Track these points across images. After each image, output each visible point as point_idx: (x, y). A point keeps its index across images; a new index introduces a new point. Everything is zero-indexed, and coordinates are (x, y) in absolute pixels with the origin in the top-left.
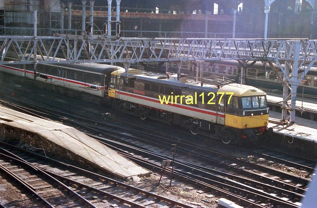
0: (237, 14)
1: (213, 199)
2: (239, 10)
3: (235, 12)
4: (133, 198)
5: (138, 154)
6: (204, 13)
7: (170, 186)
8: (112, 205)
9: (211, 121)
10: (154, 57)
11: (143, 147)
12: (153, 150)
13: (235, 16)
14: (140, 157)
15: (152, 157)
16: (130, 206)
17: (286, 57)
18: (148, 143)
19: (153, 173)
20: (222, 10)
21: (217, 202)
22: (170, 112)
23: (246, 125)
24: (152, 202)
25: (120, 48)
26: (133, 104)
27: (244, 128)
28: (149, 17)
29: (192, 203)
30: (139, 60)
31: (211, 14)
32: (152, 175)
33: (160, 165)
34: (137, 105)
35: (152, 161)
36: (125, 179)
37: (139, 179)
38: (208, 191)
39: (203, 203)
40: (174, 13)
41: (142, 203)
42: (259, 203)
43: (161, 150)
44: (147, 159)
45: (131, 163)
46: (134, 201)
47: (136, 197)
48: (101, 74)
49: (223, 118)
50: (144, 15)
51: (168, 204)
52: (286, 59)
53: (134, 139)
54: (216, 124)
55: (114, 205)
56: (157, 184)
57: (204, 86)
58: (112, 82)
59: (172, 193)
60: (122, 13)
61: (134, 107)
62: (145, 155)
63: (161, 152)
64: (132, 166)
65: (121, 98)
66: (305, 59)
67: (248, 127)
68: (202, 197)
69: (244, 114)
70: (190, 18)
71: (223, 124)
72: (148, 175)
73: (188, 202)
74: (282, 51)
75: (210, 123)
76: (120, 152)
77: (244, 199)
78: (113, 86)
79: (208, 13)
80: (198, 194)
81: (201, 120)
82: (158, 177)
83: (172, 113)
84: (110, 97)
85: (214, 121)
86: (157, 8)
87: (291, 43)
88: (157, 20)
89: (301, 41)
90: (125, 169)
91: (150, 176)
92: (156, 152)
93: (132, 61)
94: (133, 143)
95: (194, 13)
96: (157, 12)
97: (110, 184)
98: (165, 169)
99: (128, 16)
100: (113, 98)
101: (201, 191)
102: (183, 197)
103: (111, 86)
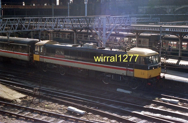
0: (70, 5)
1: (64, 107)
2: (70, 2)
3: (69, 3)
4: (17, 112)
5: (18, 86)
6: (51, 4)
7: (39, 103)
8: (5, 117)
9: (122, 74)
10: (24, 29)
11: (21, 82)
12: (27, 83)
13: (69, 6)
14: (20, 88)
15: (27, 87)
16: (16, 116)
17: (99, 26)
18: (24, 80)
19: (28, 96)
20: (61, 3)
21: (67, 109)
22: (87, 69)
23: (150, 76)
24: (29, 113)
25: (3, 26)
26: (55, 64)
27: (149, 78)
28: (19, 7)
29: (53, 111)
30: (16, 31)
31: (55, 5)
32: (28, 97)
33: (32, 91)
34: (59, 65)
35: (27, 90)
36: (12, 101)
37: (20, 100)
38: (61, 103)
39: (58, 110)
40: (34, 5)
41: (23, 114)
42: (90, 107)
43: (32, 83)
44: (24, 88)
45: (14, 92)
46: (18, 114)
47: (19, 111)
48: (27, 45)
49: (132, 72)
50: (16, 7)
51: (39, 113)
52: (99, 27)
53: (16, 78)
54: (127, 76)
55: (6, 117)
56: (31, 102)
57: (113, 50)
58: (36, 50)
59: (40, 107)
60: (2, 5)
61: (56, 67)
62: (22, 87)
63: (32, 84)
64: (16, 93)
65: (44, 61)
66: (109, 27)
67: (151, 77)
68: (58, 107)
69: (149, 69)
70: (43, 8)
71: (132, 76)
72: (25, 98)
73: (50, 110)
74: (96, 24)
75: (121, 75)
76: (7, 86)
77: (82, 106)
78: (38, 53)
79: (53, 4)
80: (55, 106)
81: (113, 74)
82: (31, 98)
83: (88, 70)
84: (35, 61)
85: (125, 74)
86: (23, 2)
87: (101, 18)
88: (24, 9)
89: (106, 17)
90: (11, 96)
91: (26, 98)
92: (29, 84)
93: (11, 31)
94: (15, 80)
95: (45, 5)
96: (24, 5)
97: (3, 105)
98: (35, 93)
99: (7, 8)
100: (37, 61)
101: (57, 104)
102: (47, 108)
103: (36, 53)
